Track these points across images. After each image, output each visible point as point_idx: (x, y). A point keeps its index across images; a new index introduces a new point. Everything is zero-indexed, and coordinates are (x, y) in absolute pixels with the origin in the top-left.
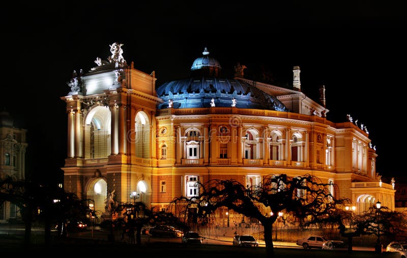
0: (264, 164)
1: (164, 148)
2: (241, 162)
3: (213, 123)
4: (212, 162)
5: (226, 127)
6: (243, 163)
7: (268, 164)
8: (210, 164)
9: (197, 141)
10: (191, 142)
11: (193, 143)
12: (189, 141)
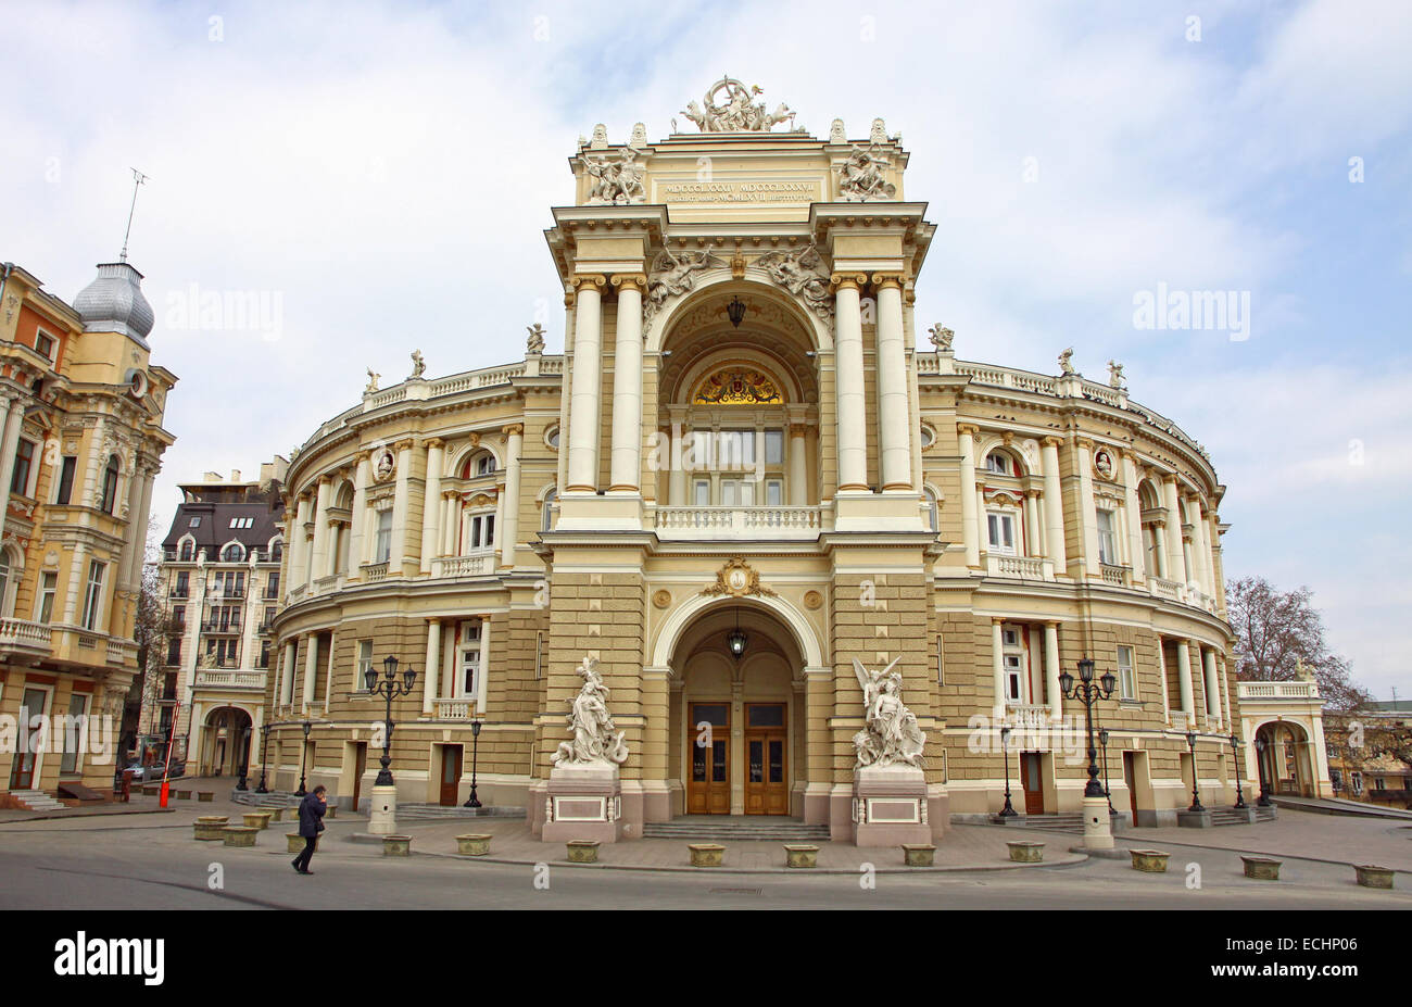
2: (1146, 583)
3: (1080, 434)
4: (1087, 576)
6: (1149, 587)
8: (1084, 581)
9: (1017, 493)
10: (996, 493)
11: (1002, 499)
12: (992, 490)
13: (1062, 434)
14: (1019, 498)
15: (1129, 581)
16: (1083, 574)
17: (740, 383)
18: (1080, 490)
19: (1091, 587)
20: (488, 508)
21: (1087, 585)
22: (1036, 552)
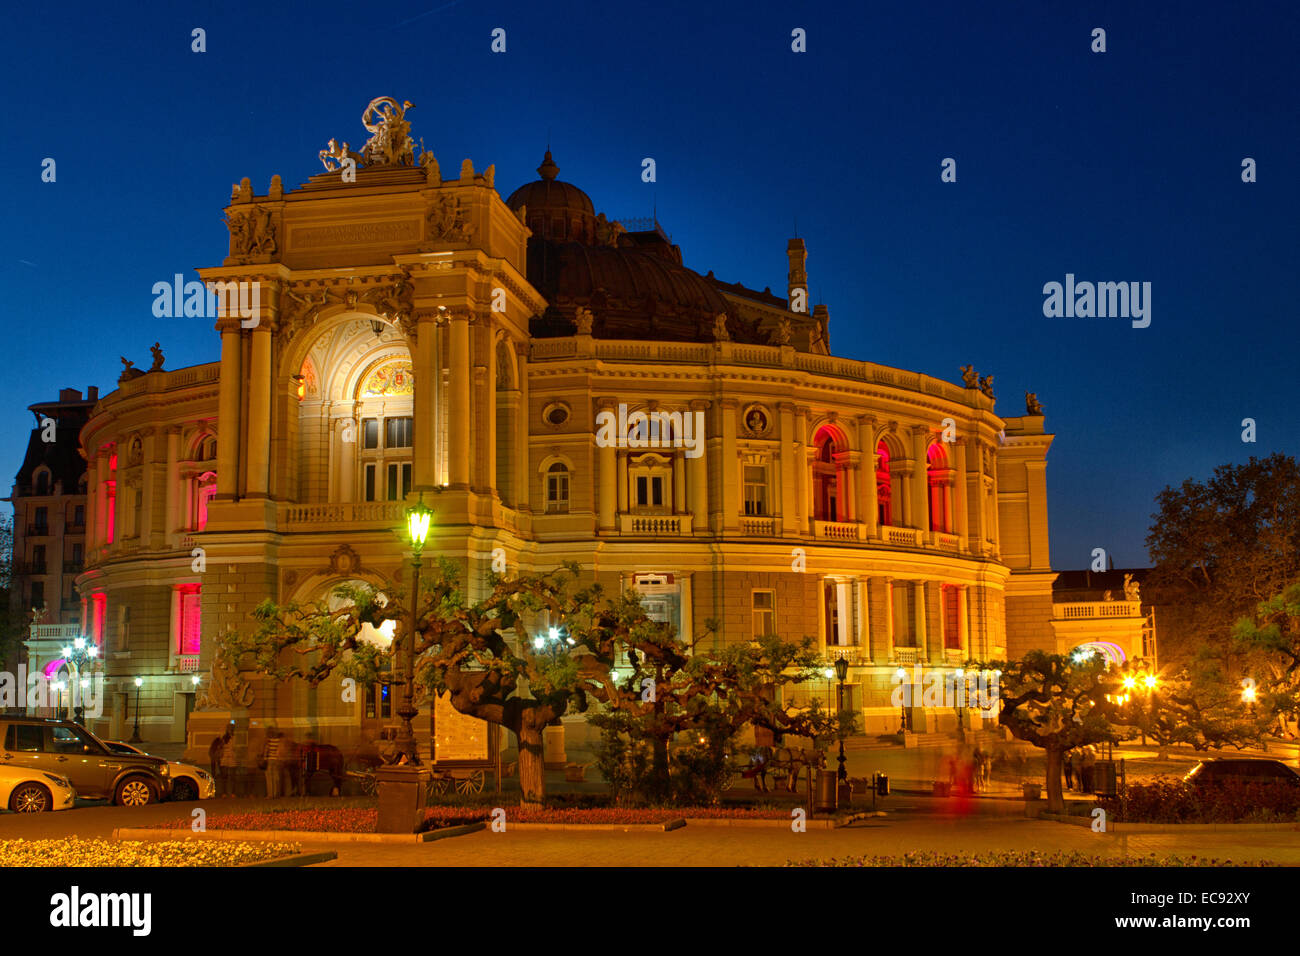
0: (868, 539)
1: (557, 474)
2: (807, 529)
3: (726, 396)
4: (723, 529)
5: (764, 410)
6: (812, 532)
7: (880, 538)
8: (719, 534)
9: (664, 455)
10: (644, 457)
11: (651, 462)
12: (638, 454)
13: (709, 397)
14: (668, 459)
15: (777, 530)
16: (719, 528)
17: (401, 376)
18: (722, 451)
19: (725, 539)
21: (722, 537)
22: (682, 508)
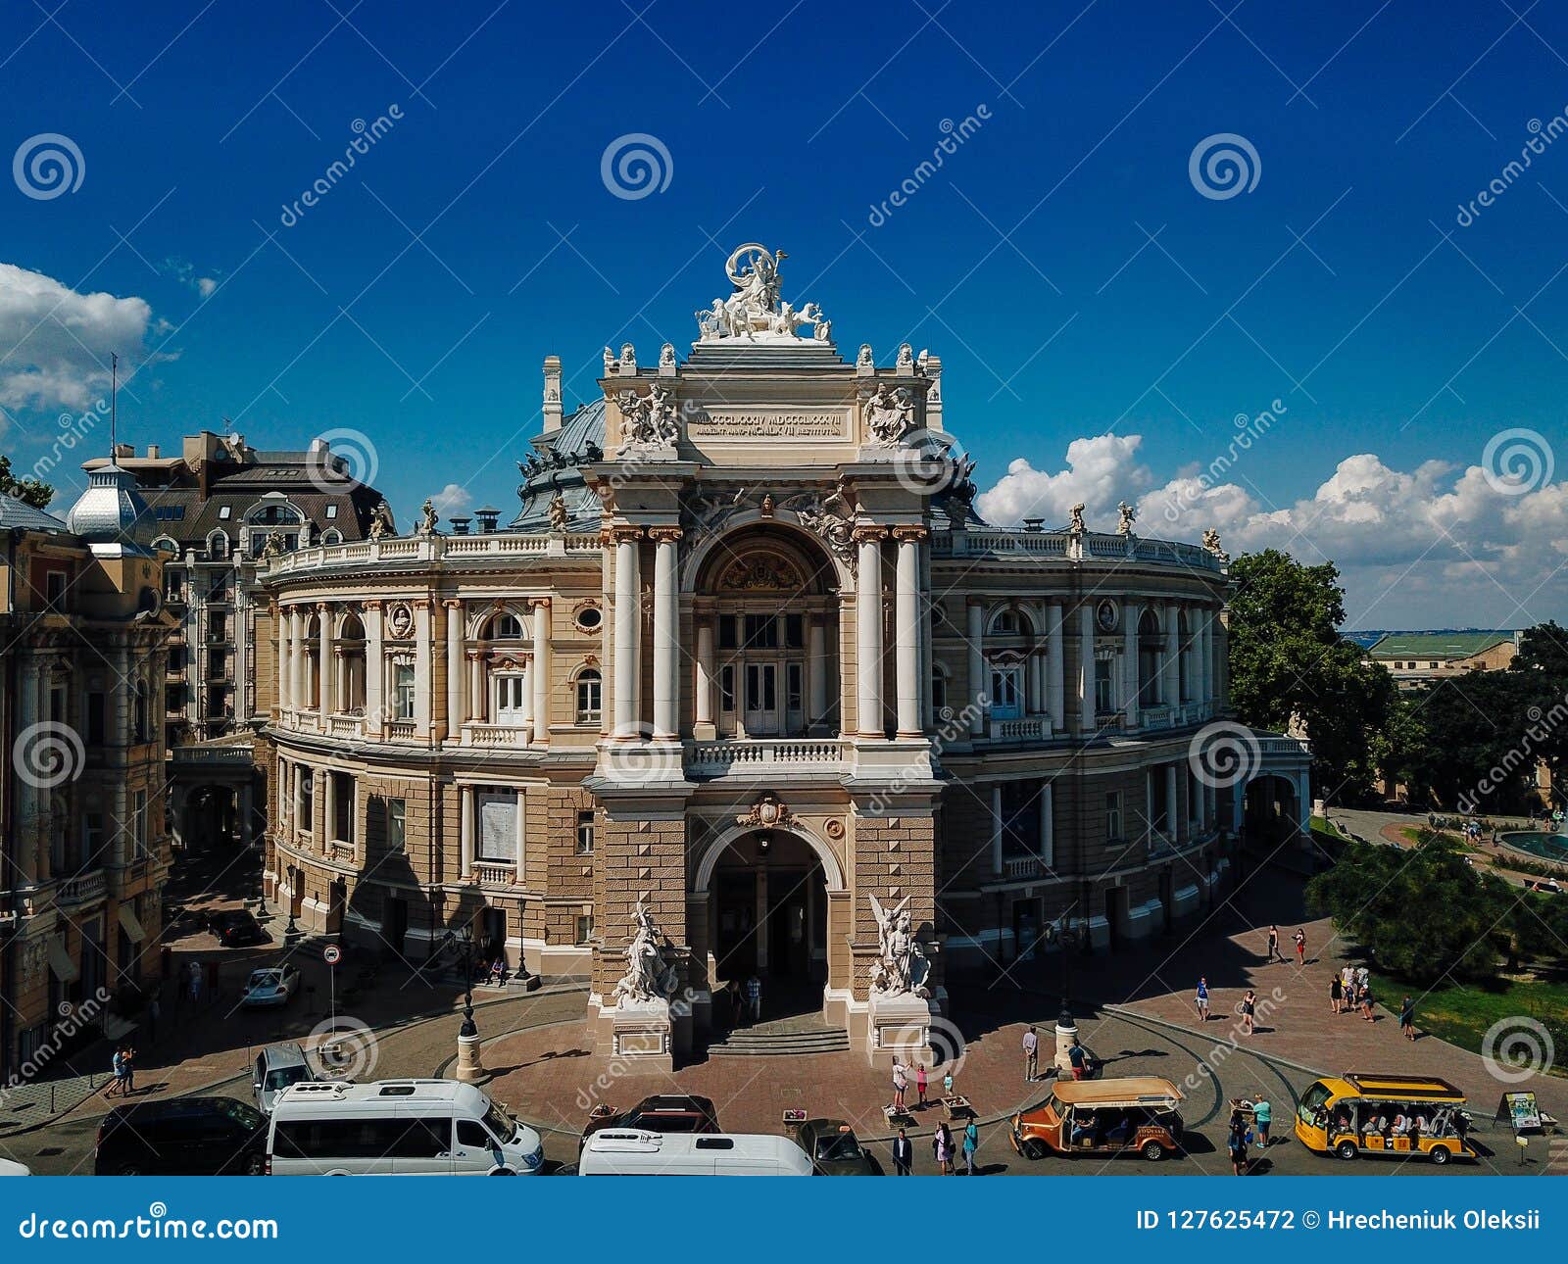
4: (1082, 731)
8: (1079, 737)
9: (1020, 651)
10: (1001, 654)
11: (1007, 659)
12: (997, 652)
13: (1067, 592)
14: (1023, 656)
16: (1079, 729)
18: (1081, 648)
20: (516, 671)
21: (1082, 741)
22: (1037, 708)
